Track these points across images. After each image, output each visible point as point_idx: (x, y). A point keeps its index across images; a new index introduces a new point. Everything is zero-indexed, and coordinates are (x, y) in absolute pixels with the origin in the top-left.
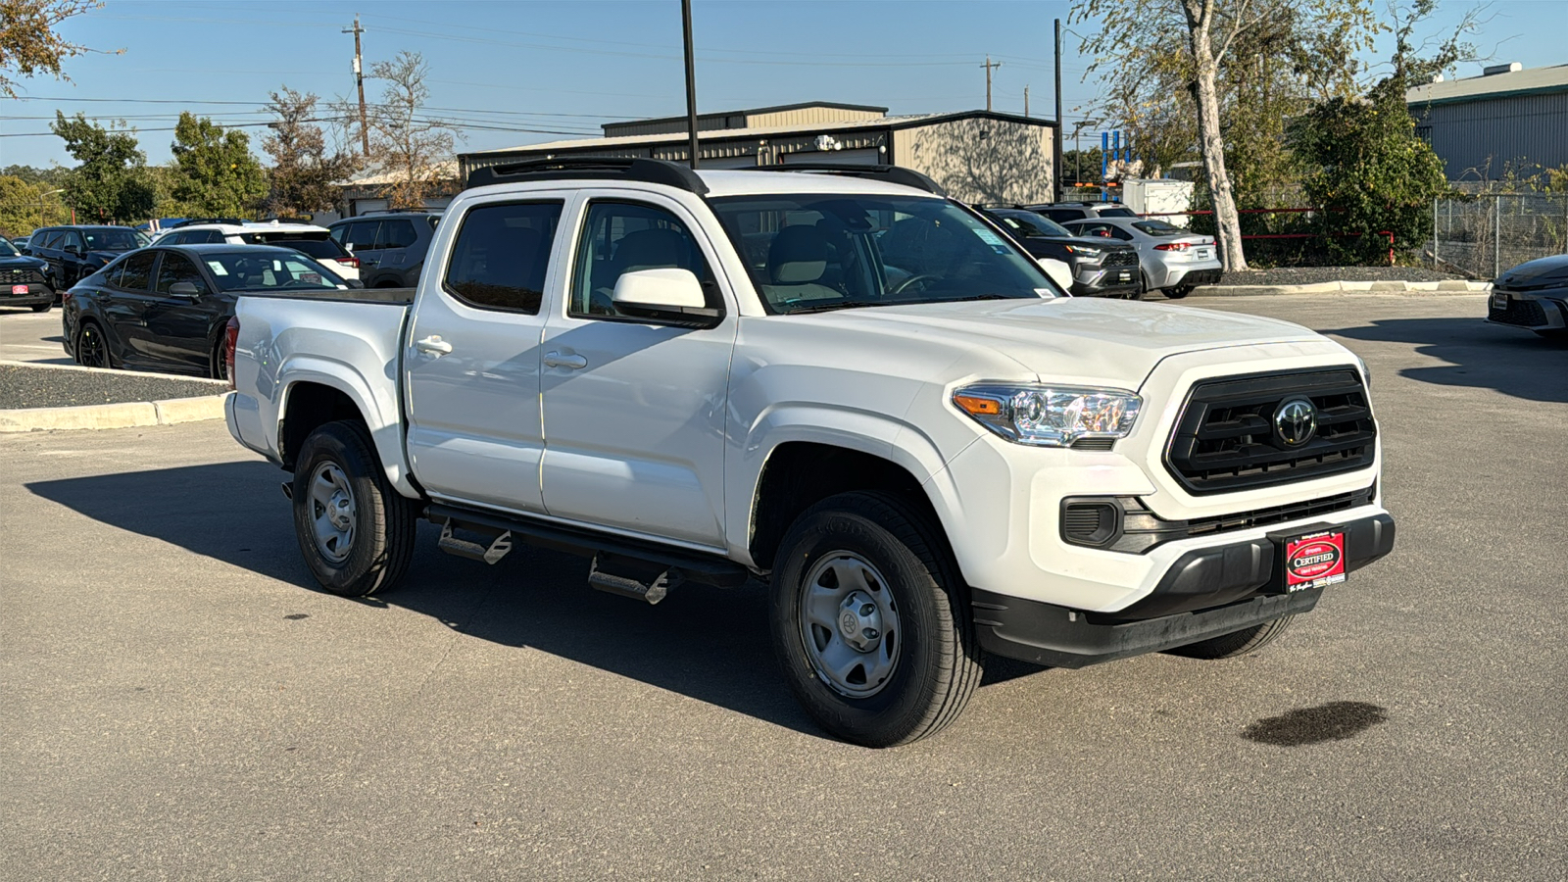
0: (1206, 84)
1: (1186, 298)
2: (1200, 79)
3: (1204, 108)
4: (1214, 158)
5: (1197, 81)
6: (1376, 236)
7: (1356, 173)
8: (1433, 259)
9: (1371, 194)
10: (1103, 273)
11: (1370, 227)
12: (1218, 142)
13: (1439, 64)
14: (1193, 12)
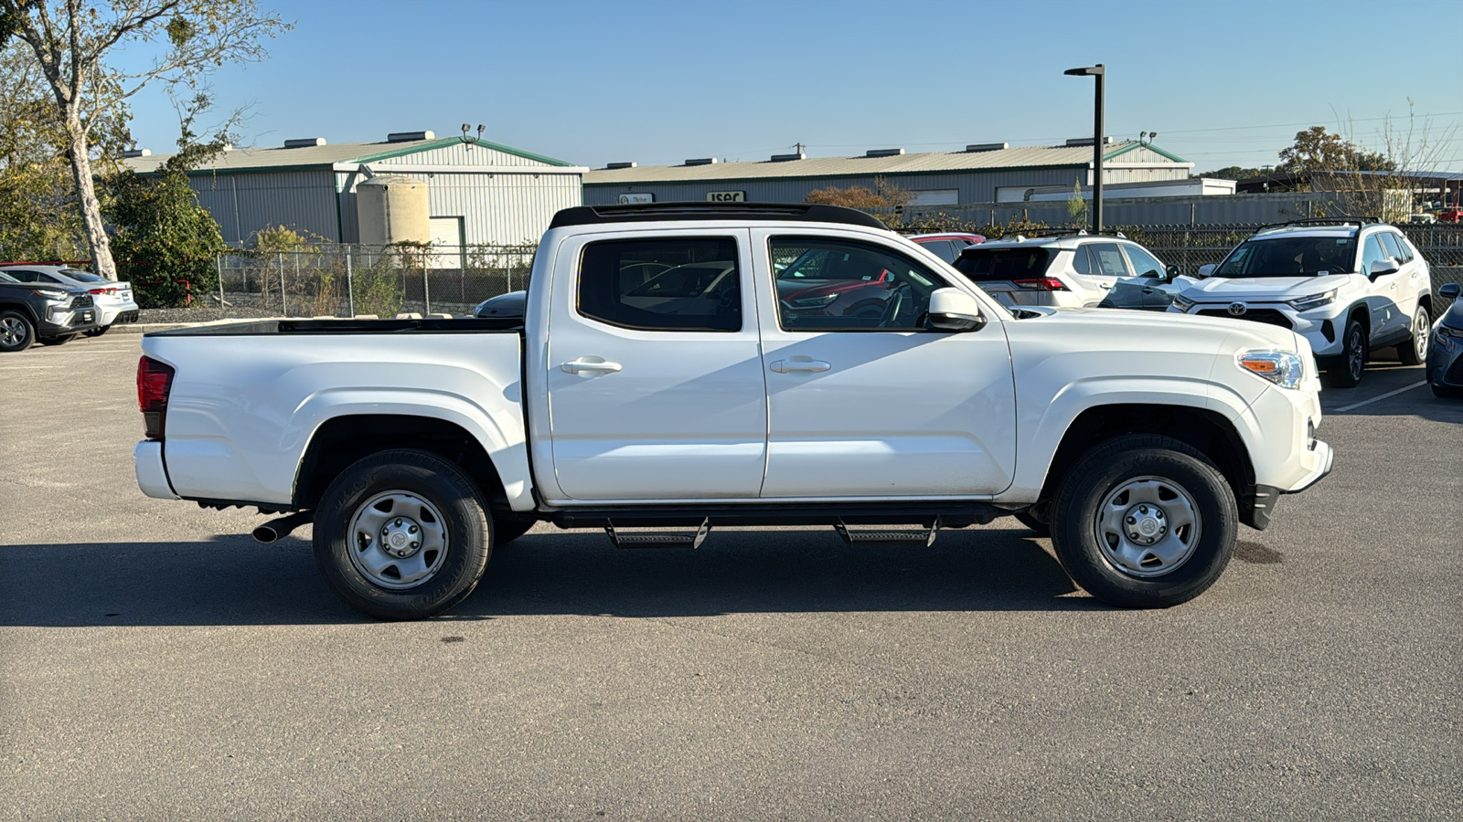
0: (80, 153)
1: (103, 336)
2: (74, 148)
3: (81, 173)
4: (93, 216)
5: (72, 150)
6: (175, 284)
7: (156, 233)
8: (220, 302)
9: (170, 250)
10: (72, 314)
11: (171, 276)
12: (95, 203)
13: (215, 148)
14: (62, 91)
